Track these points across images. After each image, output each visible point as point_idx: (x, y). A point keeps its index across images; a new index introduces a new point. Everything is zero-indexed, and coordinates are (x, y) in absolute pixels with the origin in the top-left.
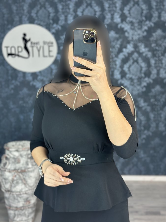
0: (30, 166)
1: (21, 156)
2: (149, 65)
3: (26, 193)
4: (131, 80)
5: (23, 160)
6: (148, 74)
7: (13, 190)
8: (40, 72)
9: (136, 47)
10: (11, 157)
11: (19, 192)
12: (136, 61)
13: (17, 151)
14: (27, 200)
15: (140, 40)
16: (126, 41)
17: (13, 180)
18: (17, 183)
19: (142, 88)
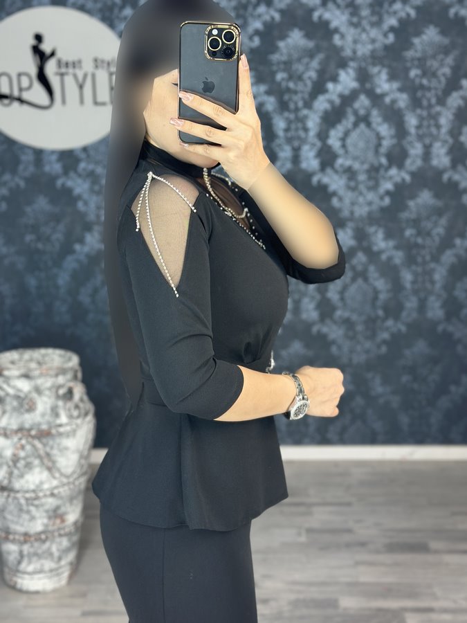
0: (63, 419)
1: (38, 390)
2: (401, 132)
3: (52, 495)
4: (350, 173)
5: (43, 404)
6: (397, 157)
7: (17, 485)
8: (85, 149)
9: (363, 76)
10: (7, 394)
11: (34, 491)
12: (365, 120)
13: (26, 376)
14: (56, 514)
15: (375, 58)
16: (335, 61)
17: (16, 459)
18: (29, 466)
19: (382, 198)
